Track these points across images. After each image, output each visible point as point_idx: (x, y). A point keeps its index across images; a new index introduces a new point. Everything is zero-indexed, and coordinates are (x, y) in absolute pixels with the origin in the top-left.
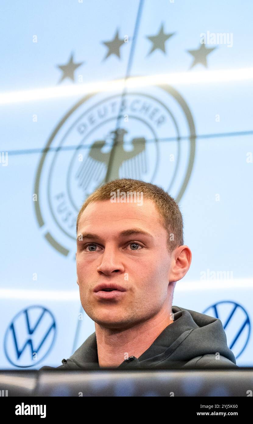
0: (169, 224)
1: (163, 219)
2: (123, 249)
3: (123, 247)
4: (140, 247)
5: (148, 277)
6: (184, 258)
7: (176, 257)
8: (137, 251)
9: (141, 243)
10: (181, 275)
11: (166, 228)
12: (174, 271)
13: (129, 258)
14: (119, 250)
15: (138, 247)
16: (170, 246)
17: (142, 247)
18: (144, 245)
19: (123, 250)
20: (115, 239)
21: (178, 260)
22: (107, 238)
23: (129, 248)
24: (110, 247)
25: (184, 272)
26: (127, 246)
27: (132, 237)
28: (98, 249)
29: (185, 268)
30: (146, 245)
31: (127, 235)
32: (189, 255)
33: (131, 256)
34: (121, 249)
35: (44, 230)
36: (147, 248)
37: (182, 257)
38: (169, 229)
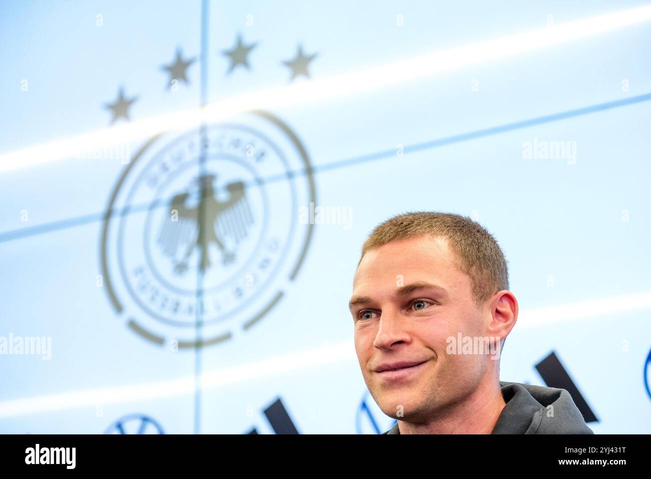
0: (472, 266)
1: (459, 261)
2: (408, 311)
3: (407, 309)
4: (426, 305)
6: (506, 308)
7: (492, 309)
8: (424, 311)
9: (428, 300)
10: (504, 333)
11: (468, 273)
12: (492, 329)
14: (402, 314)
15: (424, 305)
17: (432, 304)
18: (433, 302)
19: (407, 313)
21: (497, 312)
22: (383, 300)
23: (413, 309)
24: (388, 309)
25: (509, 328)
26: (412, 305)
27: (416, 294)
28: (374, 315)
29: (508, 323)
30: (437, 302)
31: (406, 293)
32: (513, 303)
34: (403, 311)
35: (125, 317)
36: (439, 304)
37: (503, 307)
38: (474, 274)
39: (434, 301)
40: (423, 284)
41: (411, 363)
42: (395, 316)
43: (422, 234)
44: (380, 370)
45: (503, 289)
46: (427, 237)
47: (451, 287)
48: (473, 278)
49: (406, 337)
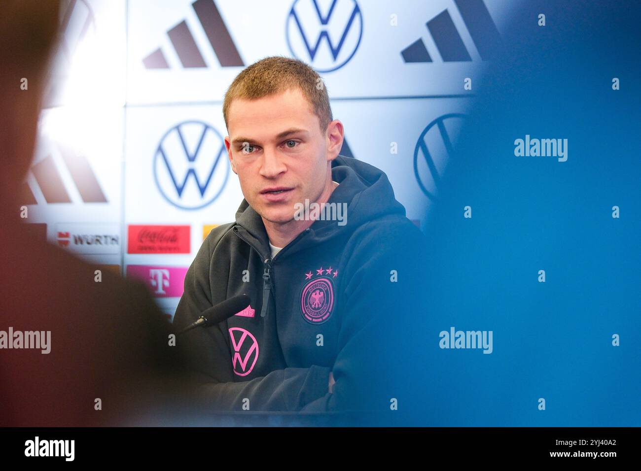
1: (312, 106)
2: (281, 147)
3: (281, 145)
4: (296, 144)
6: (336, 132)
7: (329, 135)
8: (295, 148)
9: (298, 140)
11: (317, 114)
12: (330, 150)
13: (289, 156)
14: (278, 150)
16: (323, 130)
17: (300, 143)
19: (281, 149)
20: (272, 141)
21: (332, 136)
22: (265, 142)
23: (286, 146)
24: (269, 149)
26: (285, 144)
27: (288, 137)
29: (340, 144)
31: (283, 137)
32: (340, 128)
33: (289, 154)
34: (279, 147)
36: (304, 142)
37: (335, 132)
38: (320, 113)
39: (302, 140)
40: (295, 130)
41: (286, 188)
47: (310, 128)
48: (319, 117)
49: (283, 169)
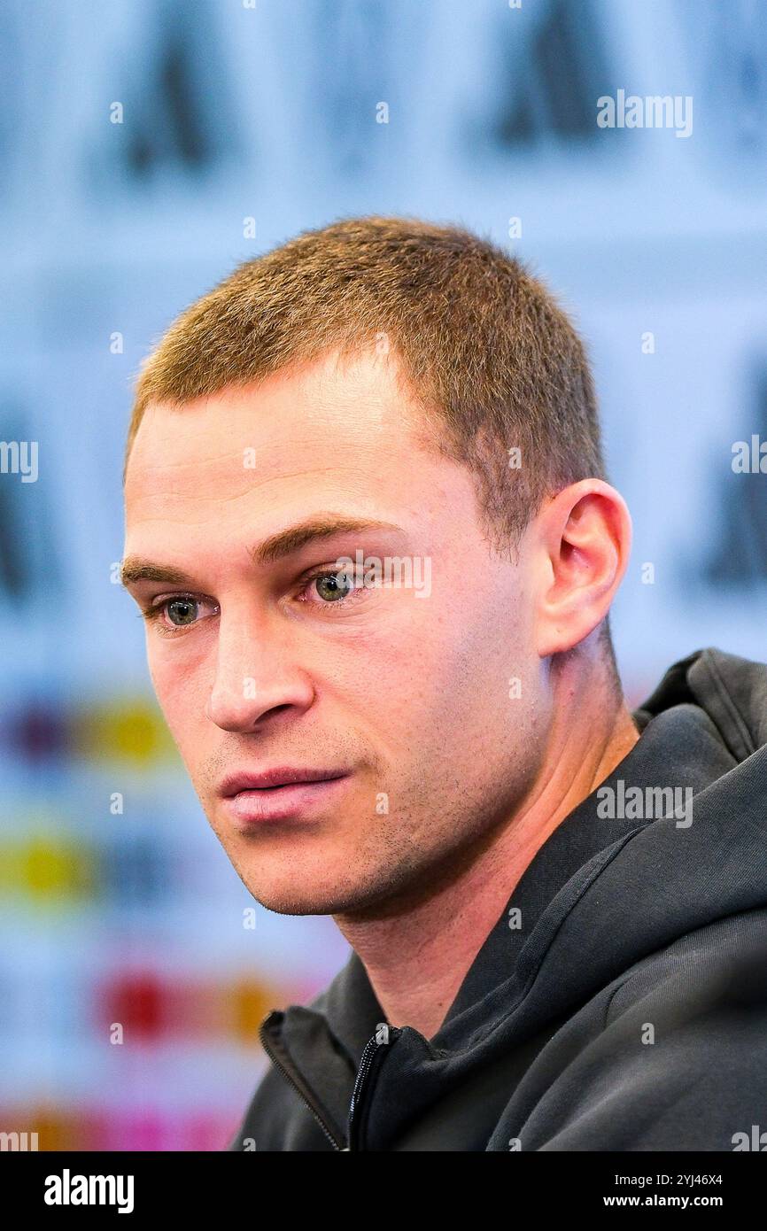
1: (436, 424)
2: (295, 599)
3: (292, 594)
5: (421, 696)
6: (591, 532)
7: (550, 545)
8: (348, 604)
10: (590, 615)
11: (463, 454)
12: (551, 608)
13: (324, 637)
14: (281, 611)
16: (501, 523)
19: (296, 605)
20: (246, 574)
21: (566, 552)
23: (314, 596)
24: (236, 605)
25: (604, 596)
26: (308, 584)
27: (312, 554)
29: (603, 581)
33: (329, 629)
34: (286, 600)
37: (584, 531)
38: (482, 453)
40: (333, 522)
42: (262, 622)
43: (315, 356)
44: (233, 790)
45: (578, 478)
46: (331, 361)
47: (415, 514)
48: (480, 468)
